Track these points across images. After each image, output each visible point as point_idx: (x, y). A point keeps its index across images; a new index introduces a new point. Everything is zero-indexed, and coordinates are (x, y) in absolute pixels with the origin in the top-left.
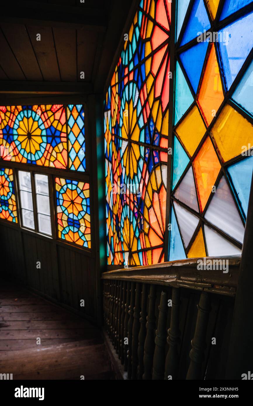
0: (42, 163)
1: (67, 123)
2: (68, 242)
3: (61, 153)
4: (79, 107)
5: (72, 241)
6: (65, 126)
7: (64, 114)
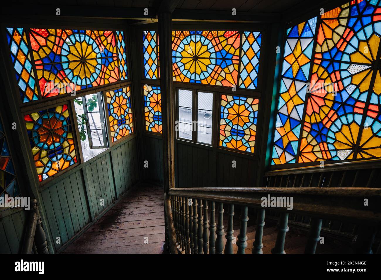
0: (208, 83)
1: (241, 48)
2: (230, 149)
3: (230, 73)
4: (256, 34)
5: (234, 148)
6: (238, 50)
7: (238, 39)
